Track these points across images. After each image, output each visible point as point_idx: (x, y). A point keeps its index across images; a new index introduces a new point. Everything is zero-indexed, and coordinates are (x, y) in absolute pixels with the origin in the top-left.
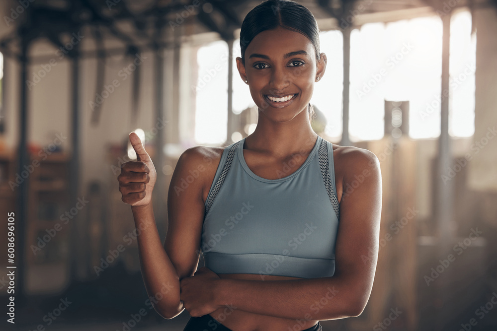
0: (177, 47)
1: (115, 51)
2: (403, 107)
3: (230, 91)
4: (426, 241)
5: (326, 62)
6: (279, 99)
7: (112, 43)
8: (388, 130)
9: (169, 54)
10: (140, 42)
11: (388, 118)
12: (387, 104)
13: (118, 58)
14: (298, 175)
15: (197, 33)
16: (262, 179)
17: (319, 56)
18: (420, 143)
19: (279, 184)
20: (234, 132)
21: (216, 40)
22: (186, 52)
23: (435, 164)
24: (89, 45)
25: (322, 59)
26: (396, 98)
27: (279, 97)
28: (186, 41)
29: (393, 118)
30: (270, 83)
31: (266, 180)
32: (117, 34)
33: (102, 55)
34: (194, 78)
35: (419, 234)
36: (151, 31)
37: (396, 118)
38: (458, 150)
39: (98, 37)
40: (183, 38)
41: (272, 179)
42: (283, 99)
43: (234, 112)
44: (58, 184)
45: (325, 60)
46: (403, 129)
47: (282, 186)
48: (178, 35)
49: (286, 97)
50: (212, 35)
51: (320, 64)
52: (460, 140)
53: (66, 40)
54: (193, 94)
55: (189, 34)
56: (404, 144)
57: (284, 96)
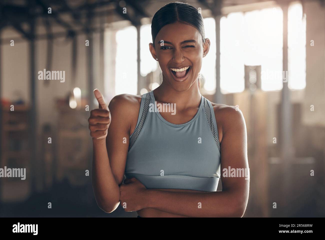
0: (102, 31)
1: (59, 35)
2: (257, 69)
3: (139, 60)
4: (274, 160)
5: (210, 44)
6: (178, 69)
7: (57, 29)
8: (247, 86)
9: (96, 36)
10: (77, 28)
11: (247, 78)
12: (246, 68)
13: (62, 40)
14: (193, 123)
15: (116, 21)
16: (170, 123)
17: (204, 40)
18: (269, 94)
19: (181, 128)
20: (142, 88)
21: (128, 26)
22: (108, 34)
23: (280, 108)
24: (41, 30)
25: (207, 42)
26: (252, 63)
27: (178, 68)
28: (108, 27)
29: (250, 77)
30: (172, 59)
31: (172, 124)
32: (60, 23)
33: (50, 37)
34: (114, 51)
35: (270, 155)
36: (84, 20)
37: (253, 77)
38: (295, 98)
39: (48, 25)
40: (106, 25)
41: (176, 124)
42: (181, 70)
43: (141, 75)
44: (22, 127)
45: (209, 43)
46: (258, 84)
47: (183, 129)
48: (102, 23)
49: (184, 69)
50: (126, 23)
51: (205, 46)
52: (296, 92)
53: (26, 27)
54: (113, 62)
55: (110, 22)
56: (259, 95)
57: (182, 68)
